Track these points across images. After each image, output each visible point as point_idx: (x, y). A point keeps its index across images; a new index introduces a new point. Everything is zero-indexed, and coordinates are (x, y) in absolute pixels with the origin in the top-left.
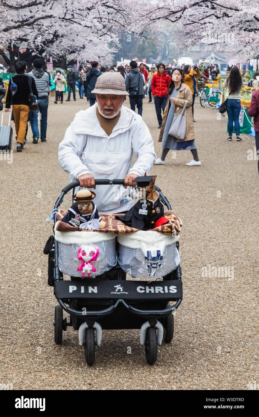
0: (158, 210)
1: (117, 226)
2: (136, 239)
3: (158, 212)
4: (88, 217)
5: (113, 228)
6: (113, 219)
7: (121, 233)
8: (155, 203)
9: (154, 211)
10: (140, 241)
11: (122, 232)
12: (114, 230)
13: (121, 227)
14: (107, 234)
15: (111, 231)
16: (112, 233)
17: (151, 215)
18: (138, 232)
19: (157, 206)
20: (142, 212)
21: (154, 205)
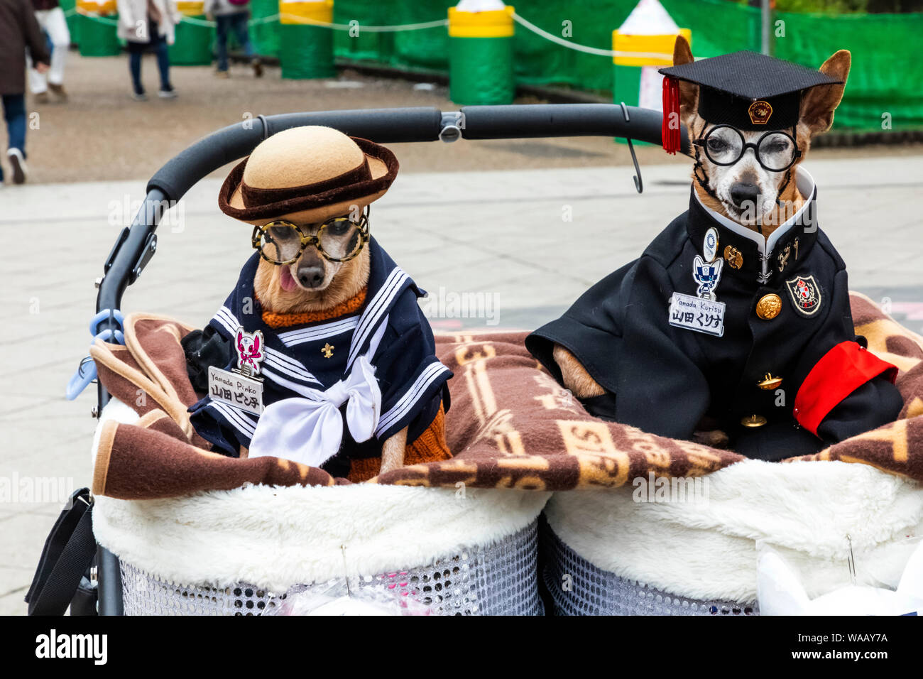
0: (806, 292)
1: (556, 428)
2: (711, 530)
3: (808, 307)
4: (328, 352)
5: (532, 445)
6: (491, 365)
7: (593, 482)
8: (778, 247)
9: (770, 303)
10: (752, 541)
11: (602, 475)
12: (539, 462)
13: (587, 435)
14: (489, 496)
15: (517, 474)
16: (530, 487)
17: (756, 330)
18: (723, 474)
19: (796, 269)
20: (689, 317)
21: (773, 262)
